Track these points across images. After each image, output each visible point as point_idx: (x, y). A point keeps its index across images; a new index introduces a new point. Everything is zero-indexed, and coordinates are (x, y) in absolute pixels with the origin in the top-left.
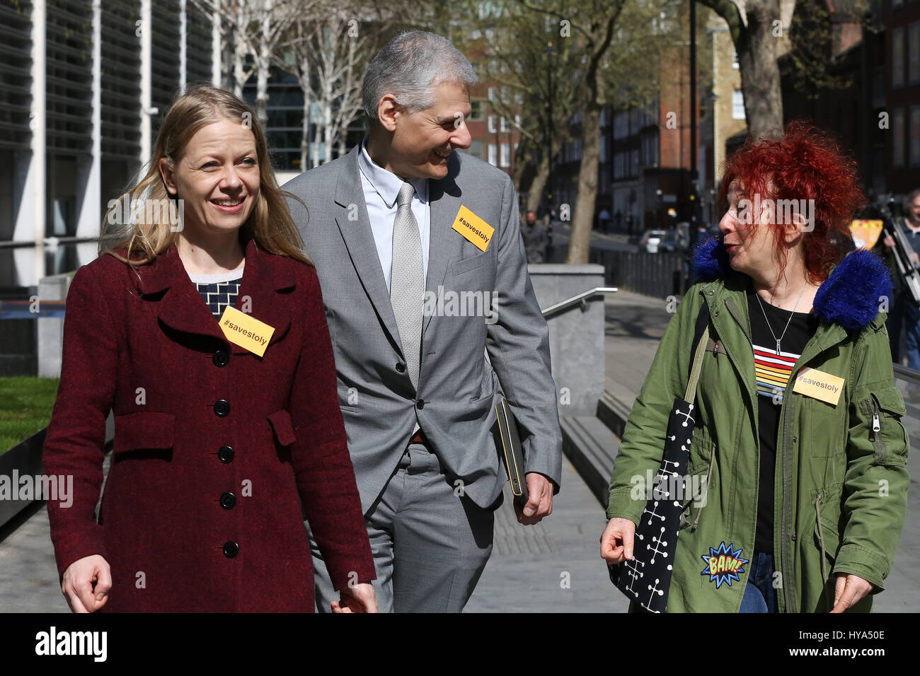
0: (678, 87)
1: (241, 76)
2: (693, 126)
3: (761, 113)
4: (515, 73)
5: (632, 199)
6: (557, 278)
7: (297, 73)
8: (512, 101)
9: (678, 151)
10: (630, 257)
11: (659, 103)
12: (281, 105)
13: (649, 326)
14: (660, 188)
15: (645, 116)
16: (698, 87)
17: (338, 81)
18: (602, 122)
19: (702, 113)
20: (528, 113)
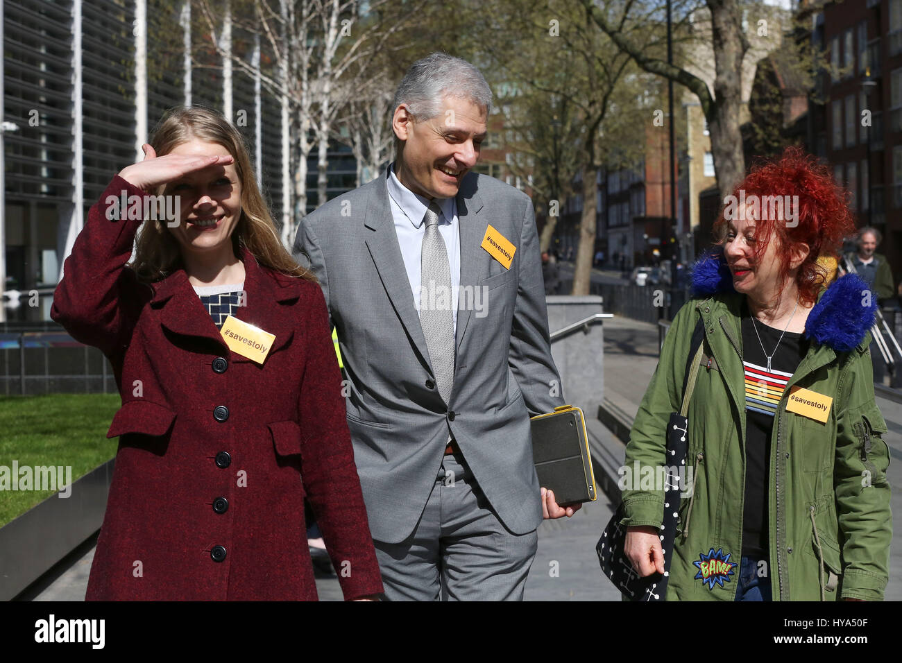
0: (660, 151)
1: (305, 147)
2: (673, 183)
3: (728, 171)
4: (527, 141)
5: (624, 242)
6: (564, 307)
7: (350, 144)
8: (526, 164)
9: (660, 203)
10: (623, 289)
11: (645, 163)
12: (338, 169)
13: (639, 345)
14: (646, 233)
15: (633, 175)
16: (676, 150)
17: (384, 150)
18: (598, 180)
19: (680, 171)
20: (538, 173)
